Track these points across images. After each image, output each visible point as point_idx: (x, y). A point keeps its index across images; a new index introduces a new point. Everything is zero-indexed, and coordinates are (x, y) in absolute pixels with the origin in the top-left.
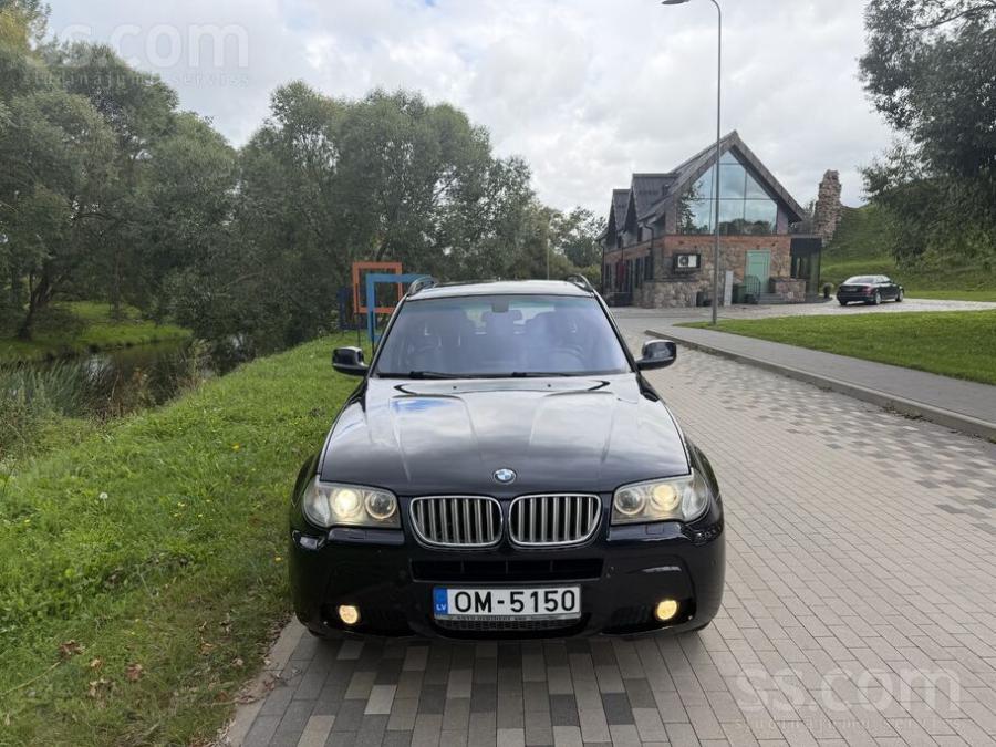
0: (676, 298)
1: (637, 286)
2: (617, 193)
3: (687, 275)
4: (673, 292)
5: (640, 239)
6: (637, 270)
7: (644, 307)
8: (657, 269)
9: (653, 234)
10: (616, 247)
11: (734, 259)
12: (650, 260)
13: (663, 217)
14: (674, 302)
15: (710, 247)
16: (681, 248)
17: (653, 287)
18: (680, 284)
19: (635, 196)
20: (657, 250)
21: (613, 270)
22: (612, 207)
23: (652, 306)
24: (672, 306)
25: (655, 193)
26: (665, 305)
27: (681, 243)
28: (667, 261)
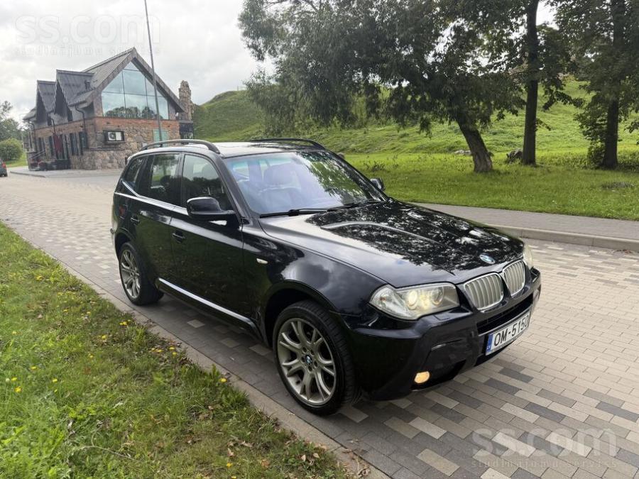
0: (111, 162)
1: (73, 154)
2: (42, 84)
3: (115, 146)
4: (108, 158)
5: (70, 120)
6: (72, 142)
7: (86, 169)
8: (92, 141)
9: (83, 116)
10: (46, 124)
11: (145, 135)
12: (84, 135)
13: (92, 104)
14: (110, 165)
15: (129, 126)
16: (109, 127)
17: (93, 155)
18: (112, 152)
19: (62, 87)
20: (90, 127)
21: (46, 143)
22: (39, 94)
23: (94, 168)
24: (110, 168)
25: (78, 86)
26: (103, 167)
27: (108, 123)
28: (100, 136)
